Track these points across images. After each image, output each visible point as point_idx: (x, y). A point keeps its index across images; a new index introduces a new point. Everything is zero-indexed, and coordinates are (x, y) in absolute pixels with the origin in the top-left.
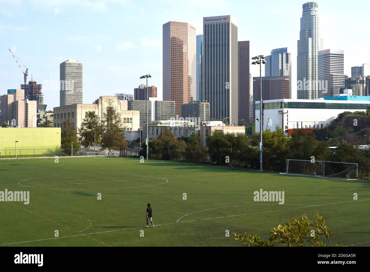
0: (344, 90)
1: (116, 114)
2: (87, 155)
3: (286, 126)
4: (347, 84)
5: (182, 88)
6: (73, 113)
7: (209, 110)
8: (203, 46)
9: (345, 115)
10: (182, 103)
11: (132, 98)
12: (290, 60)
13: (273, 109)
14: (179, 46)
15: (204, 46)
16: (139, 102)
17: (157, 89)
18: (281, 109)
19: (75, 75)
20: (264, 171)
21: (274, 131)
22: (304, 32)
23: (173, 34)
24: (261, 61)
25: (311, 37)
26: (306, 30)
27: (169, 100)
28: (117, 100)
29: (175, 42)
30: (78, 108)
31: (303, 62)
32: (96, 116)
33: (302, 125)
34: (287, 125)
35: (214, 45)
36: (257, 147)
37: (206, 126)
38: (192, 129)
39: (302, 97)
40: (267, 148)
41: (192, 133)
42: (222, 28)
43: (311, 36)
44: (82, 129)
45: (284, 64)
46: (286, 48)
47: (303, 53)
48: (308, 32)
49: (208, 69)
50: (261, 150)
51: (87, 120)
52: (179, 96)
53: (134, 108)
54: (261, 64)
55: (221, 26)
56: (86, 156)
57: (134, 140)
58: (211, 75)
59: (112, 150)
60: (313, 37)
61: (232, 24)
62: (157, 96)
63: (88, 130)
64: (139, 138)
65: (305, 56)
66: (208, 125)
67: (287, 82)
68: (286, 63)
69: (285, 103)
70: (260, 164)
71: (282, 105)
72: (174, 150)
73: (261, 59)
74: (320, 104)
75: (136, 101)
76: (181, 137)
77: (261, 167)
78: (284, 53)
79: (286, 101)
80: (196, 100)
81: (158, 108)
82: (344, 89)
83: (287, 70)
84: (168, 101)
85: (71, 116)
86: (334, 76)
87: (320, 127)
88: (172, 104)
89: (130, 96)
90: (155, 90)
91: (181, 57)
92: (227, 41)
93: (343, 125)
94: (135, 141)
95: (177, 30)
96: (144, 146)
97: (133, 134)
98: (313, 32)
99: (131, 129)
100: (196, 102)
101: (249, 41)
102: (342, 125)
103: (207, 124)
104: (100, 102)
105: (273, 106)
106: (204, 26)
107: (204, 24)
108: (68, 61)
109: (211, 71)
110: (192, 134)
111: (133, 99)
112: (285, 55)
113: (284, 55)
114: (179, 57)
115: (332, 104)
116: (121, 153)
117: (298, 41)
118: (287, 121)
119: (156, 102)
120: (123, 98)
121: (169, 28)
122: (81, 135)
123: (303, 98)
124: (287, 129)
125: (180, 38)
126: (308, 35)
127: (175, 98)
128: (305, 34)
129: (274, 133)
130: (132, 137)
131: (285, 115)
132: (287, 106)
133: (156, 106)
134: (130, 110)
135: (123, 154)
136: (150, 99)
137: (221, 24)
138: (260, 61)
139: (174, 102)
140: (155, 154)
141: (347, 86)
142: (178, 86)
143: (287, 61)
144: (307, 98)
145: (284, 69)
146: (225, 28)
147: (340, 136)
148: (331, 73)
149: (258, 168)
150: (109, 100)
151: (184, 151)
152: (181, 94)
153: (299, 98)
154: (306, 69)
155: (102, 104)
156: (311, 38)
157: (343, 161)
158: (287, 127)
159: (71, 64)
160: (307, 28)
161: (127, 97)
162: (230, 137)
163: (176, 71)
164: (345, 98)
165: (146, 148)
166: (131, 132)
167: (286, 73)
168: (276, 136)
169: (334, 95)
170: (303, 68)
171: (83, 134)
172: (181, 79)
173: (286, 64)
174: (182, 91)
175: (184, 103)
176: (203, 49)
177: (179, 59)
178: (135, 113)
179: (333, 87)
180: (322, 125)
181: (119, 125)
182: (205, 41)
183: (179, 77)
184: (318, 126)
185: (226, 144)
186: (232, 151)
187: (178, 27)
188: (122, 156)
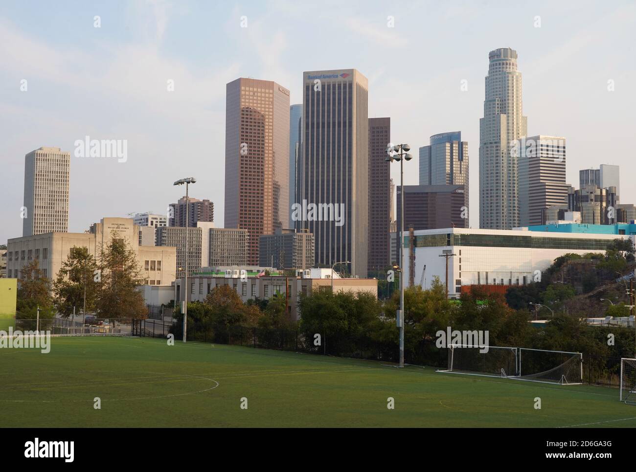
0: (566, 214)
1: (127, 254)
2: (67, 333)
3: (456, 280)
4: (571, 201)
5: (261, 204)
6: (45, 250)
7: (313, 248)
8: (302, 126)
9: (567, 260)
10: (261, 233)
11: (165, 222)
12: (466, 155)
13: (433, 246)
14: (257, 124)
15: (305, 126)
16: (178, 231)
17: (213, 206)
18: (448, 248)
19: (54, 176)
20: (408, 366)
21: (429, 288)
22: (491, 103)
23: (245, 102)
24: (404, 156)
25: (505, 114)
26: (495, 100)
27: (237, 228)
28: (132, 226)
29: (249, 117)
30: (56, 242)
31: (491, 160)
32: (88, 256)
33: (487, 279)
34: (459, 279)
35: (323, 124)
36: (395, 319)
37: (302, 279)
38: (275, 284)
39: (489, 225)
40: (415, 322)
41: (275, 291)
42: (339, 93)
43: (505, 110)
44: (60, 281)
45: (454, 163)
46: (459, 133)
47: (491, 143)
48: (499, 103)
49: (312, 168)
50: (401, 326)
51: (71, 265)
52: (256, 220)
53: (167, 241)
54: (403, 161)
55: (337, 88)
56: (65, 335)
57: (163, 304)
58: (317, 181)
59: (116, 323)
60: (508, 113)
61: (357, 85)
62: (212, 220)
63: (72, 283)
64: (173, 299)
65: (495, 149)
66: (307, 277)
67: (461, 195)
68: (459, 160)
69: (455, 236)
70: (399, 353)
71: (449, 240)
72: (237, 324)
73: (404, 152)
74: (521, 239)
75: (172, 228)
76: (254, 298)
77: (402, 360)
78: (454, 141)
79: (458, 231)
80: (287, 228)
81: (214, 243)
82: (567, 211)
83: (461, 173)
84: (234, 230)
85: (41, 256)
86: (547, 187)
87: (521, 283)
88: (242, 235)
89: (161, 219)
90: (210, 207)
91: (261, 146)
92: (347, 118)
93: (564, 278)
94: (164, 306)
95: (254, 94)
96: (179, 316)
97: (161, 293)
98: (508, 103)
99: (159, 282)
100: (288, 232)
101: (389, 118)
102: (562, 279)
103: (305, 274)
104: (99, 229)
105: (432, 242)
106: (305, 89)
107: (305, 85)
108: (41, 149)
109: (318, 172)
110: (275, 294)
111: (167, 225)
112: (457, 146)
113: (454, 145)
114: (256, 145)
115: (544, 239)
116: (133, 329)
117: (480, 119)
118: (460, 270)
119: (211, 230)
120: (147, 221)
121: (239, 91)
122: (57, 294)
123: (491, 228)
124: (460, 286)
125: (259, 109)
126: (499, 109)
127: (247, 223)
128: (494, 107)
129: (427, 293)
130: (160, 298)
131: (456, 259)
132: (460, 242)
133: (210, 238)
134: (161, 245)
135: (139, 330)
136: (200, 224)
137: (337, 86)
138: (402, 155)
139: (247, 230)
140: (201, 332)
141: (571, 206)
142: (254, 200)
143: (460, 158)
144: (497, 226)
145: (454, 171)
146: (345, 93)
147: (559, 300)
148: (541, 181)
149: (396, 361)
150: (116, 226)
151: (256, 326)
152: (260, 216)
153: (482, 226)
154: (497, 173)
155: (103, 233)
156: (505, 116)
157: (556, 347)
158: (458, 282)
159: (46, 156)
160: (498, 96)
161: (154, 221)
162: (345, 299)
163: (250, 172)
164: (567, 228)
165: (182, 320)
166: (157, 288)
167: (459, 180)
168: (432, 299)
169: (547, 223)
170: (491, 170)
171: (62, 291)
172: (260, 188)
173: (459, 163)
174: (262, 211)
175: (265, 233)
176: (302, 132)
177: (257, 149)
178: (167, 251)
179: (547, 207)
180: (525, 278)
181: (133, 274)
182: (307, 117)
183: (256, 184)
184: (518, 280)
185: (335, 313)
186: (347, 327)
187: (255, 90)
188: (136, 335)
